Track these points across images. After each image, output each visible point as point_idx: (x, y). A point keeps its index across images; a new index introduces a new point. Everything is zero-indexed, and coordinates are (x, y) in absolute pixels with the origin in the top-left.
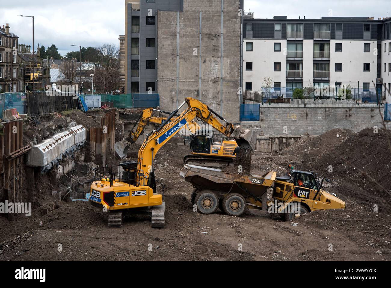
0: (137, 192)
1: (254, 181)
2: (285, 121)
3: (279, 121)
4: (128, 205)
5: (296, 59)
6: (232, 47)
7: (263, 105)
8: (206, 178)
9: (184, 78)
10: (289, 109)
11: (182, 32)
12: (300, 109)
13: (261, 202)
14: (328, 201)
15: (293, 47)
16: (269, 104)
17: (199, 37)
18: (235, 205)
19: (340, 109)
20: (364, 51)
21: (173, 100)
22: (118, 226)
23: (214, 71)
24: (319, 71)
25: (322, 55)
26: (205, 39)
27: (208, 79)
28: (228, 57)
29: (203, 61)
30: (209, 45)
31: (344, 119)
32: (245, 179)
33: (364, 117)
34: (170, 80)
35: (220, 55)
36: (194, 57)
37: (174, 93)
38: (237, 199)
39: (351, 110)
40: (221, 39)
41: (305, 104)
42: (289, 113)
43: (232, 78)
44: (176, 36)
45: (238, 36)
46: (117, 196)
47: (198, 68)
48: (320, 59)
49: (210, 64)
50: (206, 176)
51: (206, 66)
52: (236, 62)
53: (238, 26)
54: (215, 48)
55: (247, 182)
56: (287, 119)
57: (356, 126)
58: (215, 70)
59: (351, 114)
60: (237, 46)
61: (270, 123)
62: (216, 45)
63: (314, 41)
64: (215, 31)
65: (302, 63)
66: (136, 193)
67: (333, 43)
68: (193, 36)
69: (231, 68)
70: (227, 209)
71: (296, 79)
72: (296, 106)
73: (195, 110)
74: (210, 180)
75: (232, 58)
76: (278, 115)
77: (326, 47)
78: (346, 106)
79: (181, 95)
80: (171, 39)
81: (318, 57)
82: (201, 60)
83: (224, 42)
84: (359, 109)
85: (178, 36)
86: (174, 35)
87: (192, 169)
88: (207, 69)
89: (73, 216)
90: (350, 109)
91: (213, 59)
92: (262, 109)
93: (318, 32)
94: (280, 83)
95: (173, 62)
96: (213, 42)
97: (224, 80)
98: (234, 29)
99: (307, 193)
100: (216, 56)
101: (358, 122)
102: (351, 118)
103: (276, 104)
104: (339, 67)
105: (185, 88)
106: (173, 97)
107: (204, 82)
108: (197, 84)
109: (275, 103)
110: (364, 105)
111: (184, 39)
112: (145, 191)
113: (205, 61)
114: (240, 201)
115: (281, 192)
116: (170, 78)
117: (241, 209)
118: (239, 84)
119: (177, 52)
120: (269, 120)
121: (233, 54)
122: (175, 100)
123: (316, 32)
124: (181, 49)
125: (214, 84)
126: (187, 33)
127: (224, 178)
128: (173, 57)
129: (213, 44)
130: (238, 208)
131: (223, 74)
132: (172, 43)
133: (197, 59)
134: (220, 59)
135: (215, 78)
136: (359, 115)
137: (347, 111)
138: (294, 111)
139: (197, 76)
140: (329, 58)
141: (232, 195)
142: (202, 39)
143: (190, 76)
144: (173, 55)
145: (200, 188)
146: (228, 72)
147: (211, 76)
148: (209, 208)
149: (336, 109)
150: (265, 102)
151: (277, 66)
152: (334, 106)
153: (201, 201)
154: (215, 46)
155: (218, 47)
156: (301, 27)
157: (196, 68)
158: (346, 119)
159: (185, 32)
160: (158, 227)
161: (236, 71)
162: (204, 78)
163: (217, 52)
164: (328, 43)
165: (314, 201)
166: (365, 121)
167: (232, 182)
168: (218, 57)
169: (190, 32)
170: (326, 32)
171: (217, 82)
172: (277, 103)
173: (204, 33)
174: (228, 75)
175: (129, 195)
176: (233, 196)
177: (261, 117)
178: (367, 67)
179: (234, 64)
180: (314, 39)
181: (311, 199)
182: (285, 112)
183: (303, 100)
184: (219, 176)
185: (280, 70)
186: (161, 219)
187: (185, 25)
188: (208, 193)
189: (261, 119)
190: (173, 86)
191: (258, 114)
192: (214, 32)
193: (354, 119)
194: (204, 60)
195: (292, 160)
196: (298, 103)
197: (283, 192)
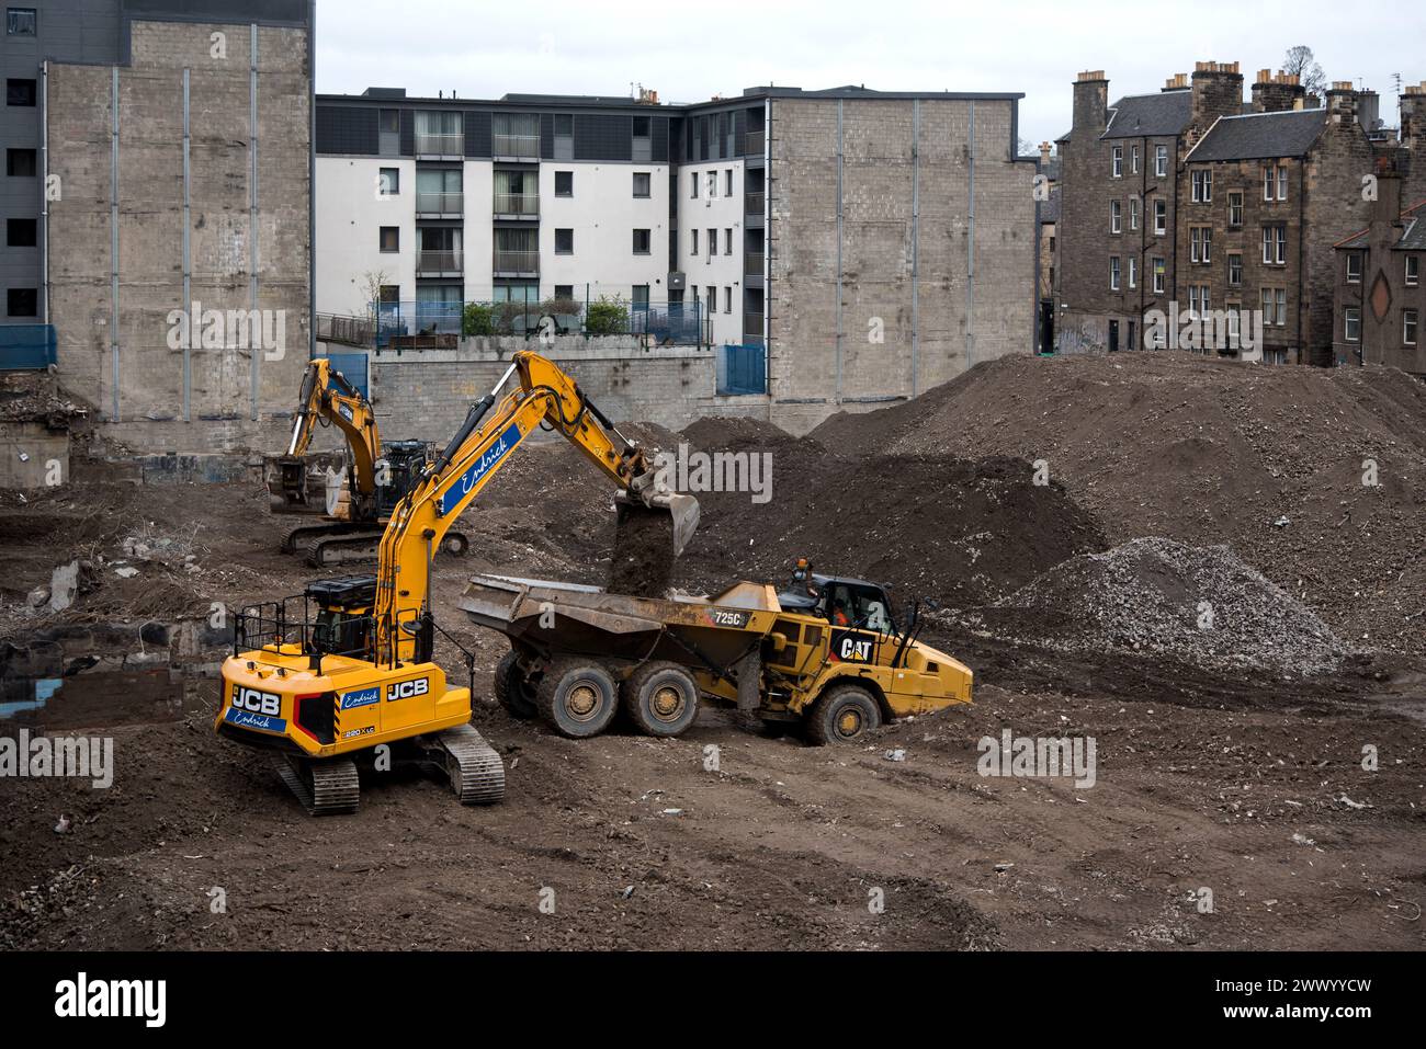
0: (403, 686)
1: (722, 618)
2: (444, 404)
3: (425, 404)
4: (377, 732)
5: (445, 216)
6: (284, 180)
7: (378, 354)
8: (579, 618)
9: (137, 274)
10: (454, 367)
11: (126, 132)
12: (488, 366)
13: (735, 684)
14: (933, 667)
15: (433, 181)
16: (396, 352)
17: (181, 147)
18: (667, 699)
19: (596, 364)
20: (635, 195)
21: (100, 345)
22: (347, 811)
23: (231, 253)
24: (511, 252)
25: (516, 205)
26: (202, 154)
27: (212, 279)
28: (272, 212)
29: (194, 223)
30: (211, 171)
31: (609, 393)
32: (695, 615)
33: (664, 385)
34: (91, 280)
35: (248, 205)
36: (167, 211)
37: (103, 322)
38: (673, 679)
39: (628, 365)
40: (251, 154)
41: (500, 352)
42: (455, 379)
43: (286, 276)
44: (108, 142)
45: (303, 147)
46: (344, 708)
47: (178, 243)
48: (514, 217)
49: (218, 232)
50: (579, 613)
51: (204, 238)
52: (296, 226)
53: (301, 120)
54: (233, 182)
55: (702, 625)
56: (450, 397)
57: (641, 411)
58: (233, 249)
59: (627, 378)
60: (301, 176)
61: (401, 410)
62: (236, 172)
63: (495, 163)
64: (232, 129)
65: (461, 230)
66: (399, 690)
67: (548, 171)
68: (162, 146)
69: (283, 246)
70: (644, 715)
71: (445, 275)
72: (475, 357)
73: (542, 395)
74: (592, 623)
75: (285, 213)
76: (424, 383)
77: (528, 182)
78: (613, 355)
79: (128, 327)
80: (93, 153)
81: (506, 210)
82: (191, 217)
83: (261, 164)
84: (649, 363)
85: (115, 144)
86: (102, 141)
87: (533, 594)
88: (207, 248)
89: (177, 785)
90: (625, 363)
91: (226, 215)
92: (377, 369)
93: (506, 137)
94: (398, 287)
95: (101, 225)
96: (227, 165)
97: (263, 281)
98: (291, 124)
99: (867, 645)
100: (237, 206)
101: (646, 400)
102: (629, 390)
103: (417, 353)
104: (564, 240)
105: (140, 306)
106: (100, 336)
107: (200, 286)
108: (177, 295)
109: (412, 348)
110: (663, 351)
111: (135, 153)
112: (425, 681)
113: (201, 224)
114: (683, 685)
115: (787, 647)
116: (91, 273)
117: (686, 712)
118: (308, 292)
119: (112, 195)
120: (398, 399)
121: (287, 202)
122: (107, 344)
123: (499, 137)
124: (124, 185)
125: (231, 293)
126: (145, 136)
127: (633, 616)
128: (97, 208)
129: (228, 171)
130: (675, 709)
131: (259, 262)
132: (96, 166)
133: (177, 216)
134: (246, 216)
135: (232, 275)
136: (651, 379)
137: (616, 370)
138: (470, 372)
139: (177, 268)
140: (537, 213)
141: (656, 668)
142: (191, 154)
143: (154, 267)
144: (99, 202)
145: (547, 651)
146: (274, 257)
147: (221, 268)
148: (588, 717)
149: (587, 364)
150: (384, 347)
151: (389, 237)
152: (582, 356)
153: (564, 694)
154: (231, 176)
155: (239, 180)
156: (457, 122)
157: (173, 243)
158: (615, 393)
159: (137, 130)
160: (483, 800)
161: (299, 254)
162: (199, 275)
163: (238, 196)
164: (533, 169)
165: (896, 670)
166: (667, 396)
167: (658, 625)
168: (243, 211)
169: (152, 133)
170: (526, 138)
171: (240, 286)
172: (418, 348)
173: (196, 134)
174: (274, 265)
175: (378, 700)
176: (662, 673)
177: (373, 391)
178: (642, 240)
179: (292, 233)
180: (496, 159)
181: (885, 665)
182: (442, 376)
183: (494, 338)
184: (616, 610)
185: (396, 249)
186: (493, 775)
187: (137, 110)
188: (585, 666)
189: (373, 398)
190: (100, 301)
191: (362, 384)
192: (228, 132)
193: (636, 392)
194: (199, 218)
195: (516, 522)
196: (481, 348)
197: (796, 648)
